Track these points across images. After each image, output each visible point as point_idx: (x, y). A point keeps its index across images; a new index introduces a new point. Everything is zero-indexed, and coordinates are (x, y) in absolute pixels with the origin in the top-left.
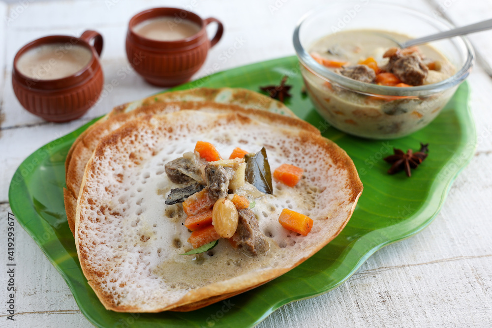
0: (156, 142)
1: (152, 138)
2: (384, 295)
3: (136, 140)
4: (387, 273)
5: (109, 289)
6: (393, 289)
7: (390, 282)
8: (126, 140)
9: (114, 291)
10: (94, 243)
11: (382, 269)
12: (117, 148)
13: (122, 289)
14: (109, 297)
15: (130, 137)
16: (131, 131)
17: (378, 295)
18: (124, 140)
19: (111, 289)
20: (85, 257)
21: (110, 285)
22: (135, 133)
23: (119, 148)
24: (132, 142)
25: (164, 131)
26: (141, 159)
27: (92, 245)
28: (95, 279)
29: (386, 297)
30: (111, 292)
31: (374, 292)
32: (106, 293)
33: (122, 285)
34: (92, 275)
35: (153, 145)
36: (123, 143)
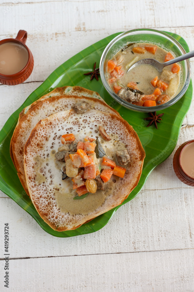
0: (46, 132)
1: (43, 131)
2: (143, 203)
3: (37, 136)
4: (147, 192)
5: (52, 221)
6: (148, 201)
7: (148, 197)
8: (34, 139)
9: (55, 221)
10: (38, 198)
11: (146, 191)
12: (31, 145)
13: (57, 219)
14: (53, 224)
15: (35, 136)
16: (34, 133)
17: (141, 203)
18: (33, 140)
19: (53, 221)
20: (38, 208)
21: (52, 219)
22: (36, 133)
23: (32, 144)
24: (36, 138)
25: (48, 125)
26: (42, 144)
27: (38, 200)
28: (46, 217)
29: (144, 205)
30: (53, 222)
31: (139, 201)
32: (52, 223)
33: (56, 218)
34: (44, 217)
35: (45, 134)
36: (33, 141)
